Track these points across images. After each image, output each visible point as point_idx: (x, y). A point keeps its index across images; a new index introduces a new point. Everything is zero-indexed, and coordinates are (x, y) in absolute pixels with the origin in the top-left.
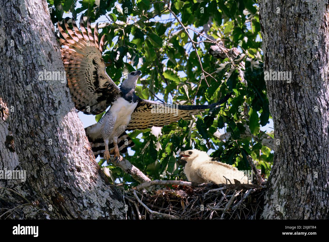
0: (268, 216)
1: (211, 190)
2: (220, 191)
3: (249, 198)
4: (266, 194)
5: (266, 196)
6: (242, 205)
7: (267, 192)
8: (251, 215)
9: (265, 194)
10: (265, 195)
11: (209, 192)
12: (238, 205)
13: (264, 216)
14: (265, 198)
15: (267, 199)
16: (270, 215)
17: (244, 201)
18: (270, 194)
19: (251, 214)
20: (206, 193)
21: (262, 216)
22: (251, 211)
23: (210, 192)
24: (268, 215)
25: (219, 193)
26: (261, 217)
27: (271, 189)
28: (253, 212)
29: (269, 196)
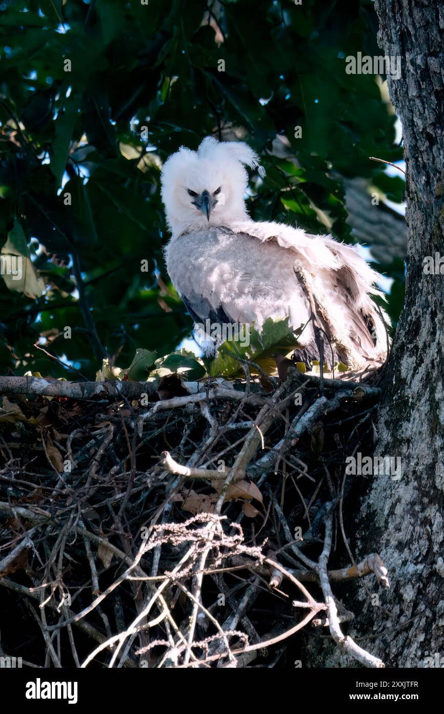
0: (393, 506)
1: (165, 403)
2: (197, 404)
3: (316, 434)
4: (382, 420)
5: (382, 425)
6: (288, 458)
7: (384, 412)
8: (323, 502)
9: (375, 418)
10: (376, 423)
11: (155, 408)
12: (273, 461)
13: (378, 505)
14: (376, 435)
15: (386, 436)
16: (399, 500)
17: (293, 442)
18: (398, 420)
19: (325, 496)
20: (147, 415)
21: (369, 506)
22: (325, 483)
23: (161, 410)
24: (393, 500)
25: (193, 413)
26: (363, 508)
27: (400, 398)
28: (332, 489)
29: (394, 425)
